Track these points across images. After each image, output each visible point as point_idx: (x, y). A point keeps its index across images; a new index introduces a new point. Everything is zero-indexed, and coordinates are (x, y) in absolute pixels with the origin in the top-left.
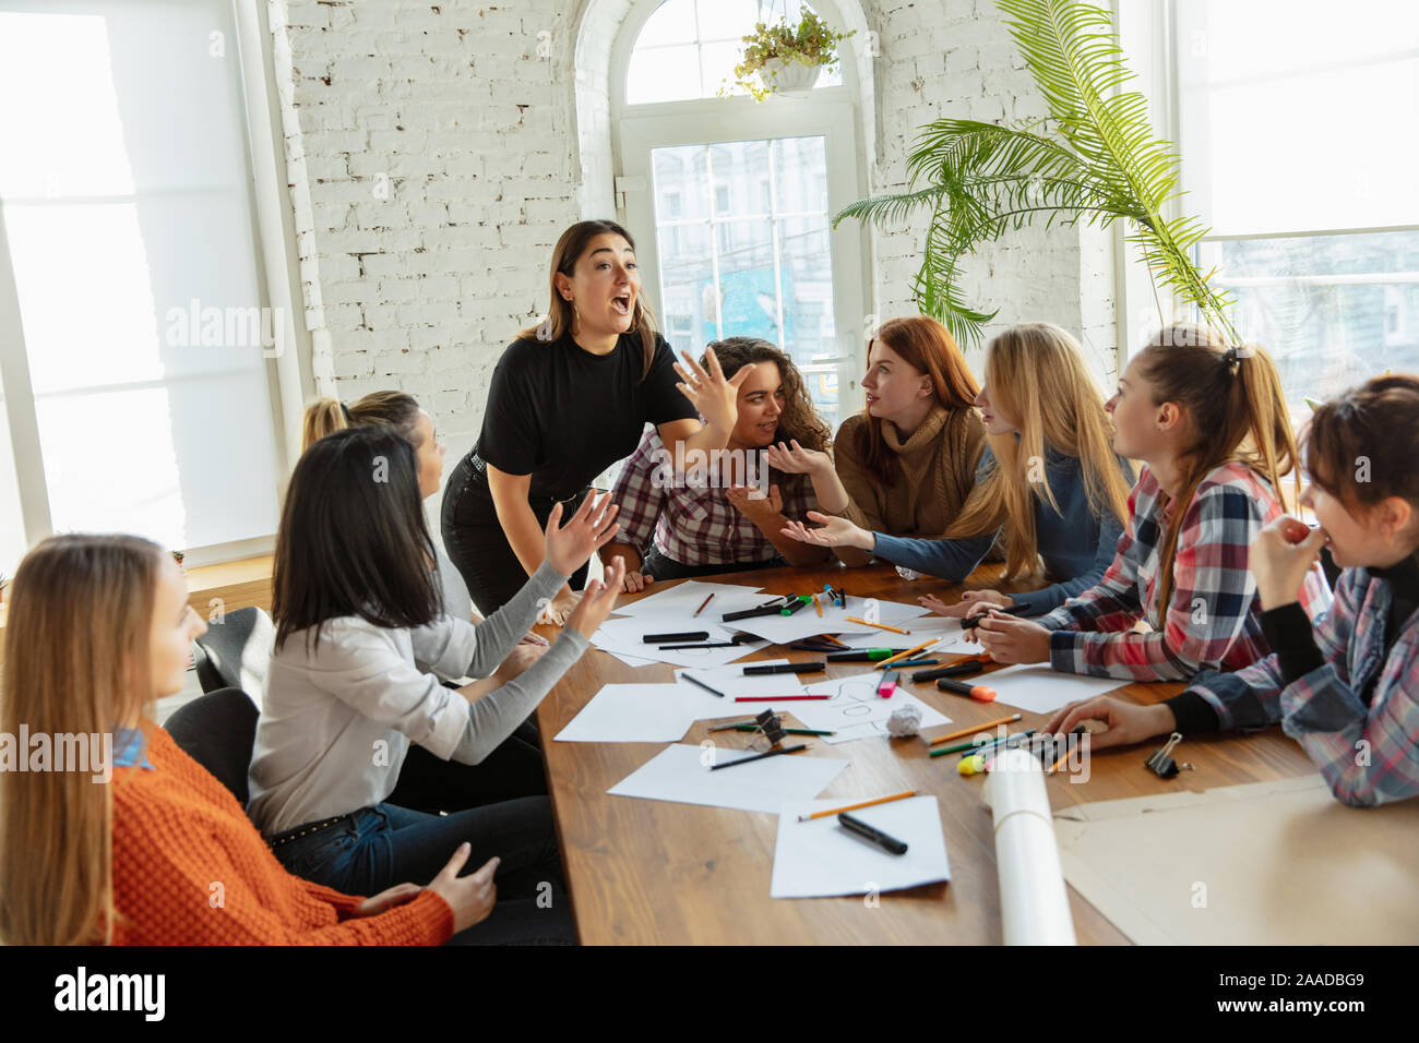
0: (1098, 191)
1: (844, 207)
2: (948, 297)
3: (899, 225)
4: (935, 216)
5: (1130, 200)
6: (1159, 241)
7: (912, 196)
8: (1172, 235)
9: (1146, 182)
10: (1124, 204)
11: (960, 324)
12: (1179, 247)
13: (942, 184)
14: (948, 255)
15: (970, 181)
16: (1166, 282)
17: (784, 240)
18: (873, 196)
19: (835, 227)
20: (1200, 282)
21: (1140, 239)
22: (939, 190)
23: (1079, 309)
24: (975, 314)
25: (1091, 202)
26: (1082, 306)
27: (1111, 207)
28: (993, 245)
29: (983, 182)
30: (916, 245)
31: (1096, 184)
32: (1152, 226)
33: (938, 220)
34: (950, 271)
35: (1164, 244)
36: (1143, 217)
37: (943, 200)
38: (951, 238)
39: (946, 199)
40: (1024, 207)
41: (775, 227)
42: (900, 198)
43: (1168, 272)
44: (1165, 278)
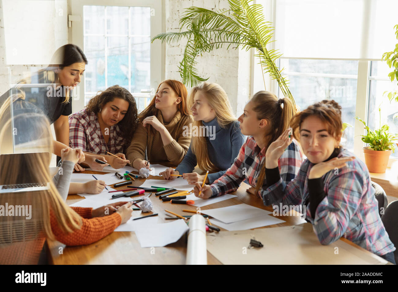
0: (246, 38)
1: (156, 35)
2: (191, 71)
3: (175, 44)
4: (188, 41)
5: (256, 42)
6: (265, 57)
7: (181, 34)
8: (270, 55)
9: (262, 36)
10: (254, 43)
11: (195, 81)
12: (272, 60)
13: (192, 30)
14: (192, 56)
15: (201, 30)
16: (267, 72)
17: (133, 45)
18: (167, 32)
19: (152, 42)
20: (278, 73)
21: (259, 55)
22: (191, 32)
23: (237, 78)
24: (201, 78)
25: (243, 42)
26: (238, 78)
27: (249, 44)
28: (209, 54)
29: (205, 30)
30: (181, 51)
31: (245, 35)
32: (263, 52)
33: (189, 43)
34: (192, 62)
35: (267, 58)
36: (260, 48)
37: (192, 36)
38: (193, 50)
39: (193, 36)
40: (220, 41)
41: (130, 40)
42: (176, 34)
43: (268, 68)
44: (267, 70)
